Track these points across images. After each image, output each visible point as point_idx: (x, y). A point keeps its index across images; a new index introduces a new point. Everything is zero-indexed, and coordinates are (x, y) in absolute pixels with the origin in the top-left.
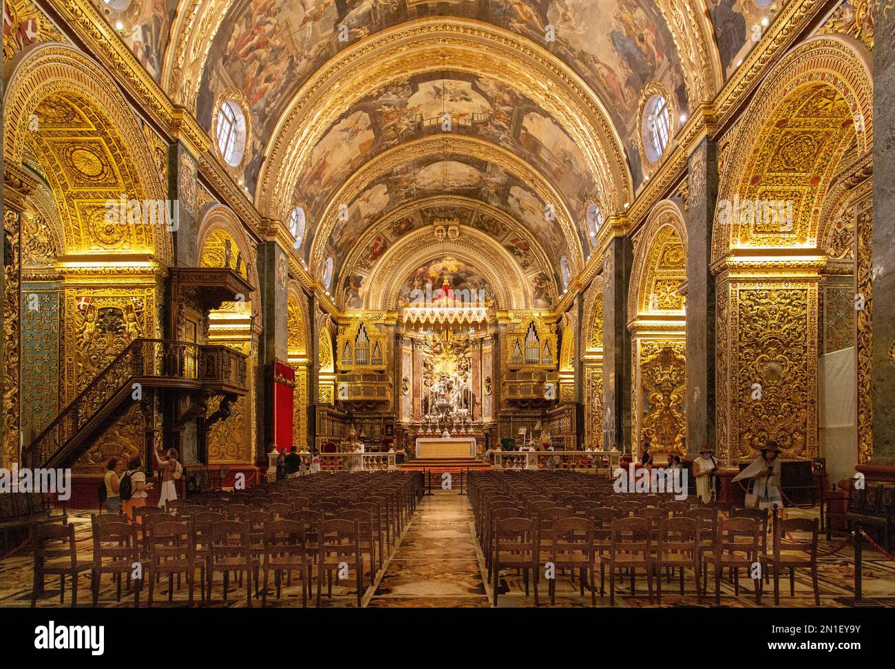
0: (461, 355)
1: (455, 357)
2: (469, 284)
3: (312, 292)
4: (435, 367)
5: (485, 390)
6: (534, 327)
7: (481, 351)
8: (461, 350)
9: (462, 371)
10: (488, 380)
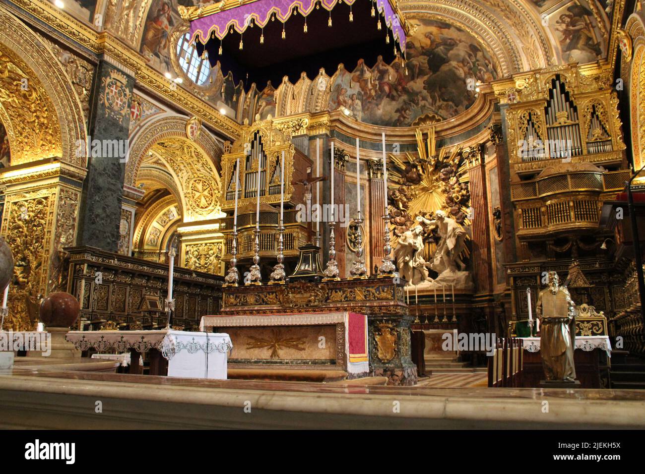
0: (453, 180)
1: (442, 184)
2: (454, 63)
3: (100, 55)
4: (410, 204)
5: (493, 234)
6: (562, 86)
7: (483, 166)
8: (452, 172)
9: (456, 208)
10: (497, 214)
